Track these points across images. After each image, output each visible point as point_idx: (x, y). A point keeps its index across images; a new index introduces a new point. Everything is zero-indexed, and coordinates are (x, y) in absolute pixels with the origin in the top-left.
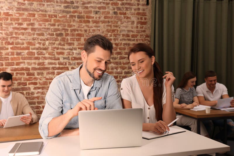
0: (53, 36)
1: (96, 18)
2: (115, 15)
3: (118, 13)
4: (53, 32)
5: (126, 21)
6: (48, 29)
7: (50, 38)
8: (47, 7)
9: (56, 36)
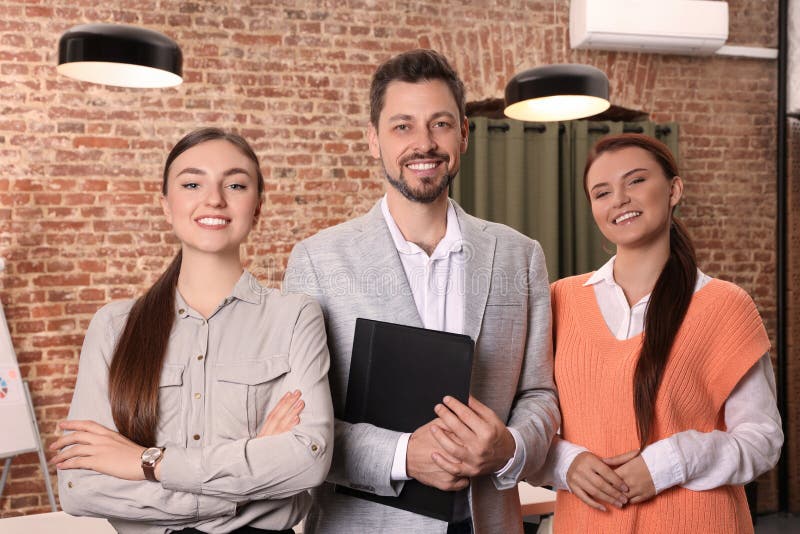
0: (158, 244)
1: (283, 188)
2: (337, 180)
3: (346, 173)
4: (156, 232)
5: (370, 196)
6: (143, 222)
7: (150, 248)
8: (142, 162)
9: (167, 242)
